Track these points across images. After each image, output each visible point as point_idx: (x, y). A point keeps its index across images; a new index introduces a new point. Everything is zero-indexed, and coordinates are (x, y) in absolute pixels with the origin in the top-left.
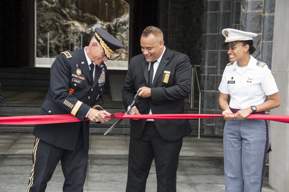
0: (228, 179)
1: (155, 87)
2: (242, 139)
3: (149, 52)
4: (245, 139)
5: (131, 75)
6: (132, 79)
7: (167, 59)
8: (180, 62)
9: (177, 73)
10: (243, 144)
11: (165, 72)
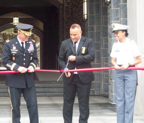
0: (118, 101)
1: (78, 55)
2: (125, 80)
3: (74, 37)
4: (127, 80)
5: (64, 51)
6: (64, 53)
7: (83, 41)
8: (90, 42)
9: (89, 48)
10: (125, 82)
11: (83, 48)
